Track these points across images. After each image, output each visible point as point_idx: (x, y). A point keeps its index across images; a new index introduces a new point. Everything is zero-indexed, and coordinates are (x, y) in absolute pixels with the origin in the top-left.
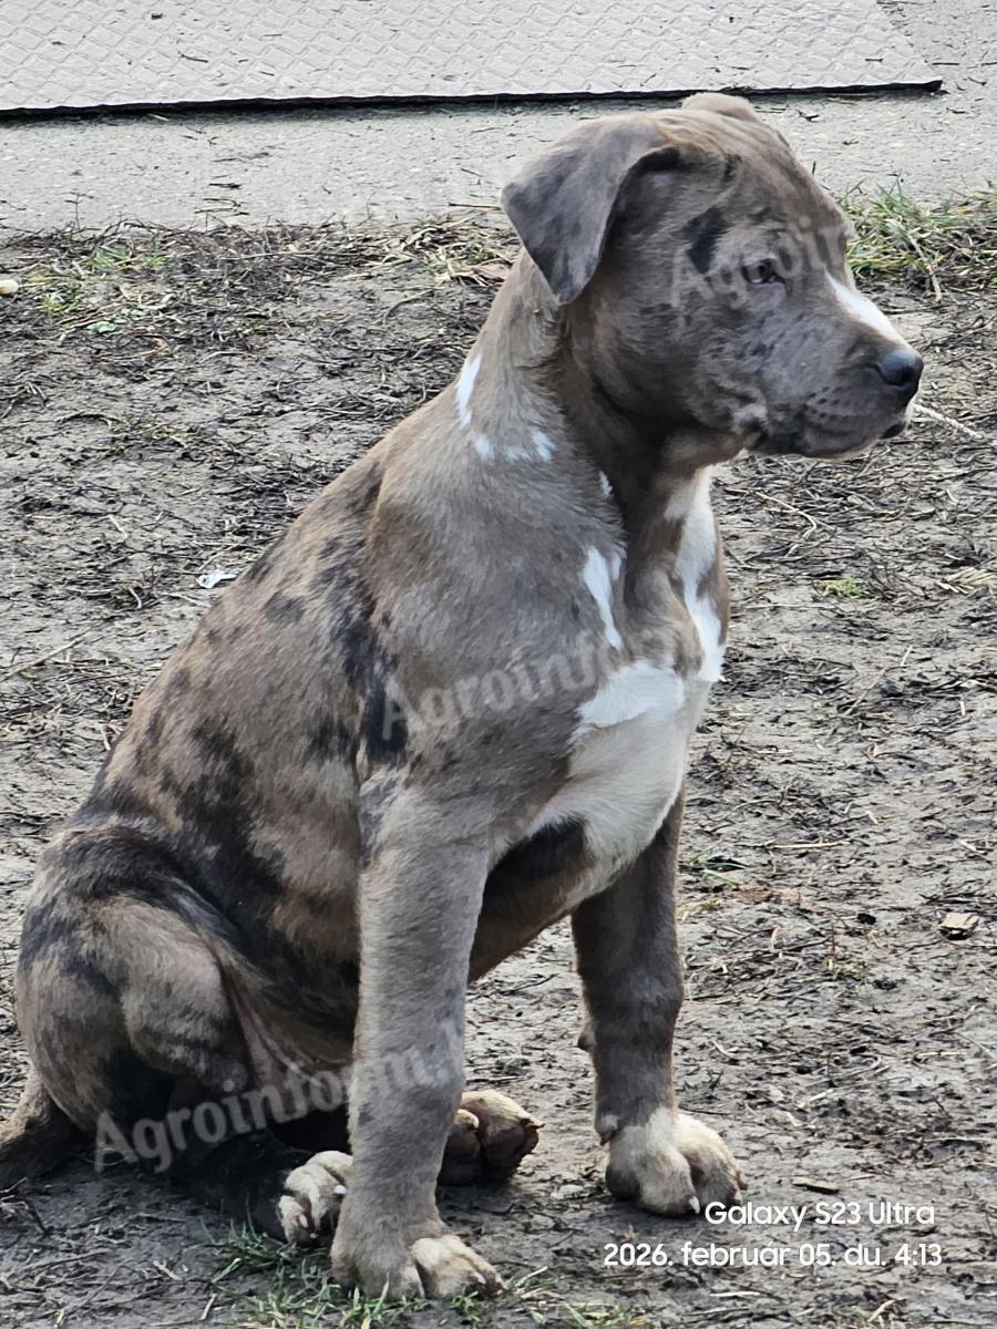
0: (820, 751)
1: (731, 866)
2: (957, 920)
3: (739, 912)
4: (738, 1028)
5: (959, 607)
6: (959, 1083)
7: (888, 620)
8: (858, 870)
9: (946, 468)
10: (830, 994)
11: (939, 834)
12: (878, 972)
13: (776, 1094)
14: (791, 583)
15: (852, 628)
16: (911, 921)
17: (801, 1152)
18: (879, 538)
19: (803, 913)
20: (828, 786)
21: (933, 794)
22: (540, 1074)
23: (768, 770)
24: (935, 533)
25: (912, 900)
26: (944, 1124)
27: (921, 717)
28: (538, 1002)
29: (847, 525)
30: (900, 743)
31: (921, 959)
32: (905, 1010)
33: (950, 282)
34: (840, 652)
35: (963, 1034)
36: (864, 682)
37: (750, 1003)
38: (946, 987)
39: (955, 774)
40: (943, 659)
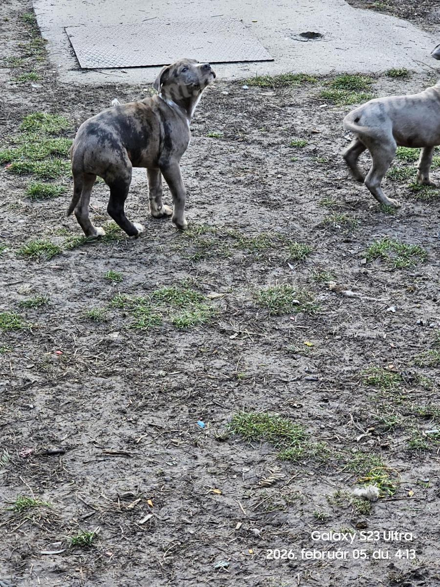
0: (260, 153)
1: (248, 169)
2: (279, 176)
3: (249, 175)
4: (249, 191)
5: (278, 132)
6: (280, 198)
7: (269, 134)
8: (266, 169)
9: (276, 113)
10: (262, 186)
11: (276, 164)
12: (269, 183)
13: (255, 201)
14: (255, 129)
15: (264, 135)
16: (273, 176)
17: (259, 209)
18: (266, 123)
19: (258, 175)
20: (261, 157)
21: (275, 158)
22: (222, 198)
23: (252, 155)
24: (275, 122)
25: (273, 173)
26: (278, 204)
27: (274, 148)
28: (222, 188)
29: (263, 121)
30: (271, 151)
31: (275, 181)
32: (272, 188)
33: (276, 87)
34: (262, 139)
35: (281, 192)
36: (265, 143)
37: (251, 188)
38: (278, 185)
39: (279, 155)
40: (276, 140)
